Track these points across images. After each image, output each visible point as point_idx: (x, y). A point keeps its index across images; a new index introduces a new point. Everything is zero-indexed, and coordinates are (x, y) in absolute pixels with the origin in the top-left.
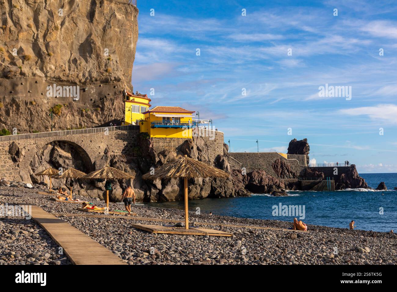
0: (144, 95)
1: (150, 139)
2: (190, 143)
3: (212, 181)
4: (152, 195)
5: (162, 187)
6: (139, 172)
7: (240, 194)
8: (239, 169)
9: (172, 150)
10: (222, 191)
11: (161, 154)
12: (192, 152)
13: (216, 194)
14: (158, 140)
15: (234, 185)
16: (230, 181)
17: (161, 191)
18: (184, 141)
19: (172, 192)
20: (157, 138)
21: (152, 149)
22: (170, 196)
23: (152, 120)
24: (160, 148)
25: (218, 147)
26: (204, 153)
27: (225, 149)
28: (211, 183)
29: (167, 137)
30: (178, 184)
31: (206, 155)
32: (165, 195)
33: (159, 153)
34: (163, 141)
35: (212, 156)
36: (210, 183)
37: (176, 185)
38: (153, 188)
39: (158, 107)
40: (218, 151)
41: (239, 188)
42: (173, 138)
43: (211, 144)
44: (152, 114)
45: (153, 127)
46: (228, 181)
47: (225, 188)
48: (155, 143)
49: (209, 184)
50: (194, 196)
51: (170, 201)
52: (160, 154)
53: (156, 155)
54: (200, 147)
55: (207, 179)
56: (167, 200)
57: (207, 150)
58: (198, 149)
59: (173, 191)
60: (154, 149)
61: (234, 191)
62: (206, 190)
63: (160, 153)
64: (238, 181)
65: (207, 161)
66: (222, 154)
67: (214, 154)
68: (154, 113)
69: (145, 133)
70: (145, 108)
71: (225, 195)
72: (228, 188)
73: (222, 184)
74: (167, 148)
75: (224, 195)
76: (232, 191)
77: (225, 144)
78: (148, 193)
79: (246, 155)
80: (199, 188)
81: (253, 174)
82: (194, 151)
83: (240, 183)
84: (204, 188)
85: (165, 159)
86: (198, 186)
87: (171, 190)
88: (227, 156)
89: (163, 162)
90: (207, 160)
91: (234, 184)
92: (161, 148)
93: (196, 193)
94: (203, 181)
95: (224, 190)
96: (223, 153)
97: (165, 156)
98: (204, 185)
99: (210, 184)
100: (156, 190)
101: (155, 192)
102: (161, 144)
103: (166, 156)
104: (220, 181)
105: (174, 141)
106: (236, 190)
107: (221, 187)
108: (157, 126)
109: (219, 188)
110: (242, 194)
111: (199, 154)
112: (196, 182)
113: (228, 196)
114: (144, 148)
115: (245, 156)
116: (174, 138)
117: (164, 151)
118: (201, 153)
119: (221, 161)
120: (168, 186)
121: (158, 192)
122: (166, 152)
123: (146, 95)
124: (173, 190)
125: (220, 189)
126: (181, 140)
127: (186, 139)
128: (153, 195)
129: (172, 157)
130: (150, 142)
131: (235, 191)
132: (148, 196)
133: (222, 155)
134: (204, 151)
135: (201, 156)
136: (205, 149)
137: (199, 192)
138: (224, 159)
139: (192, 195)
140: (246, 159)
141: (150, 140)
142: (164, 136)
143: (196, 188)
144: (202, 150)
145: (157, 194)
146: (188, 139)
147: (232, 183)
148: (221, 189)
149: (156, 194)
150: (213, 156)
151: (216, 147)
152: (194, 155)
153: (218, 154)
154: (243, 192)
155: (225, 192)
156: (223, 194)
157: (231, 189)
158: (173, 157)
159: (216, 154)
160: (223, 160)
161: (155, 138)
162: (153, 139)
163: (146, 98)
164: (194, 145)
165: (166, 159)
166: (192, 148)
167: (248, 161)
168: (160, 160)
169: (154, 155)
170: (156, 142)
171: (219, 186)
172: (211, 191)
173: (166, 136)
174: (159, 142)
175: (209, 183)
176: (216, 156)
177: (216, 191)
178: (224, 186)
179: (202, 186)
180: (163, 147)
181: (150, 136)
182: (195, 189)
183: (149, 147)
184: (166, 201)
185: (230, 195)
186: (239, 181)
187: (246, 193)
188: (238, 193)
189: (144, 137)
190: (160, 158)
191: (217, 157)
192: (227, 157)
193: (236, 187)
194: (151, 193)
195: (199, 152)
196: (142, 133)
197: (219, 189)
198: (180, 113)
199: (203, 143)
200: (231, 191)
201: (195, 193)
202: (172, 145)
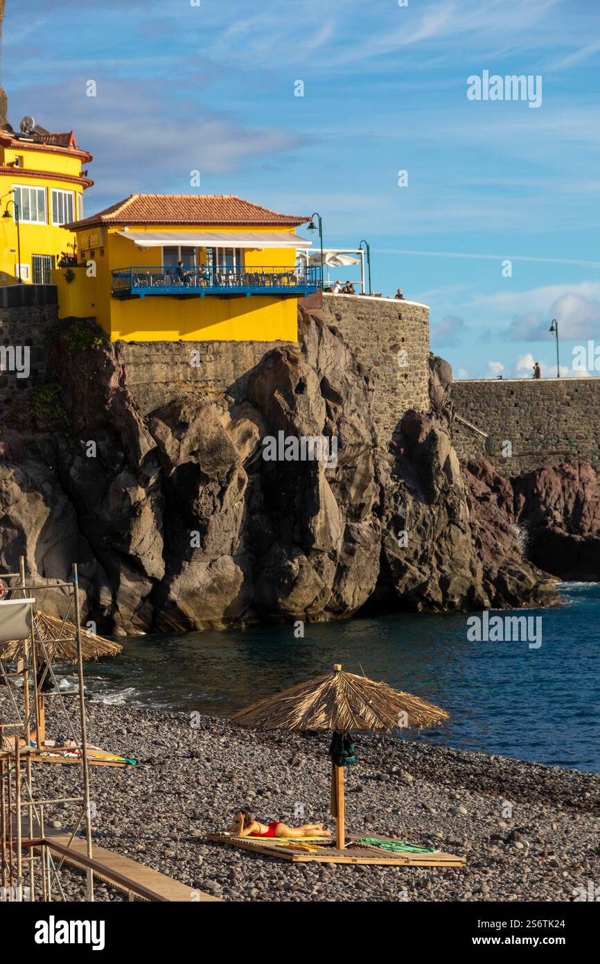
0: (63, 136)
1: (109, 350)
2: (290, 365)
3: (383, 530)
4: (120, 606)
5: (166, 569)
6: (63, 500)
7: (510, 587)
8: (473, 457)
9: (211, 397)
10: (431, 577)
11: (163, 420)
12: (302, 405)
13: (402, 591)
14: (146, 351)
15: (480, 547)
16: (464, 532)
17: (161, 587)
18: (260, 356)
19: (211, 590)
20: (141, 344)
21: (122, 395)
22: (202, 609)
23: (117, 260)
24: (155, 388)
25: (406, 376)
26: (353, 406)
27: (437, 382)
28: (382, 542)
29: (187, 337)
30: (235, 552)
31: (362, 418)
32: (182, 605)
33: (150, 415)
34: (168, 359)
35: (382, 417)
36: (376, 542)
37: (228, 558)
38: (128, 572)
39: (141, 200)
40: (407, 396)
41: (502, 559)
42: (212, 342)
43: (377, 364)
44: (116, 236)
45: (124, 295)
46: (454, 531)
47: (440, 562)
48: (132, 368)
49: (372, 547)
50: (310, 606)
51: (202, 628)
52: (156, 419)
53: (142, 425)
54: (335, 379)
55: (364, 526)
56: (190, 627)
57: (366, 394)
58: (326, 389)
59: (217, 586)
60: (130, 394)
61: (480, 574)
62: (359, 577)
63: (155, 413)
64: (492, 527)
65: (368, 446)
66: (425, 406)
67: (391, 406)
68: (127, 229)
69: (84, 319)
70: (70, 196)
71: (445, 595)
72: (455, 564)
73: (428, 544)
74: (186, 390)
75: (438, 597)
76: (474, 574)
77: (437, 360)
78: (106, 598)
79: (504, 393)
80: (330, 568)
81: (541, 480)
82: (311, 402)
83: (504, 535)
84: (353, 567)
85: (180, 440)
86: (325, 558)
87: (209, 580)
88: (446, 414)
89: (172, 457)
90: (368, 440)
91: (478, 541)
92: (160, 390)
93: (317, 593)
94: (348, 537)
95: (437, 574)
96: (428, 401)
97: (180, 427)
98: (351, 552)
99: (379, 547)
100: (139, 583)
101: (138, 592)
102: (160, 372)
103: (184, 426)
104: (419, 531)
105: (217, 354)
106: (490, 570)
107: (424, 559)
108: (142, 292)
109: (416, 563)
110: (518, 586)
111: (329, 414)
112: (318, 544)
113: (457, 600)
114: (85, 391)
115: (499, 397)
116: (216, 345)
117: (173, 401)
118: (340, 410)
119: (422, 438)
120: (194, 563)
121: (147, 592)
122: (186, 408)
123: (69, 135)
124: (214, 580)
125: (420, 570)
126: (247, 351)
127: (272, 347)
128: (126, 605)
129: (210, 432)
130: (109, 362)
131: (487, 573)
132: (104, 608)
133: (426, 410)
134: (353, 400)
135: (338, 424)
136: (356, 390)
137: (330, 587)
138: (437, 431)
139: (300, 601)
140: (505, 413)
141: (111, 356)
142: (172, 336)
143: (319, 567)
144: (342, 394)
145: (143, 599)
146: (278, 345)
147: (473, 537)
148: (426, 569)
149: (139, 599)
150: (386, 418)
151: (399, 374)
152: (312, 422)
153: (407, 407)
154: (522, 578)
155: (444, 583)
156: (433, 593)
157: (467, 565)
158: (215, 430)
159: (399, 408)
160: (433, 437)
161: (132, 343)
162: (124, 351)
163: (72, 150)
164: (306, 370)
165: (187, 442)
166: (302, 387)
167: (513, 419)
168: (160, 444)
169: (133, 425)
170: (136, 365)
171: (416, 553)
172: (379, 578)
173: (181, 334)
174: (150, 363)
175: (372, 541)
176: (399, 416)
177: (401, 576)
178: (436, 554)
179: (345, 556)
180: (166, 384)
181: (108, 336)
182: (313, 572)
183: (105, 389)
184: (184, 629)
185: (465, 593)
186: (496, 524)
187: (533, 581)
188: (500, 582)
189: (80, 340)
190: (160, 437)
191: (402, 420)
192: (445, 420)
193: (487, 557)
194: (120, 596)
195: (329, 402)
196: (71, 320)
197: (414, 569)
198: (244, 224)
199: (344, 359)
200: (469, 574)
201: (312, 589)
202: (210, 375)
